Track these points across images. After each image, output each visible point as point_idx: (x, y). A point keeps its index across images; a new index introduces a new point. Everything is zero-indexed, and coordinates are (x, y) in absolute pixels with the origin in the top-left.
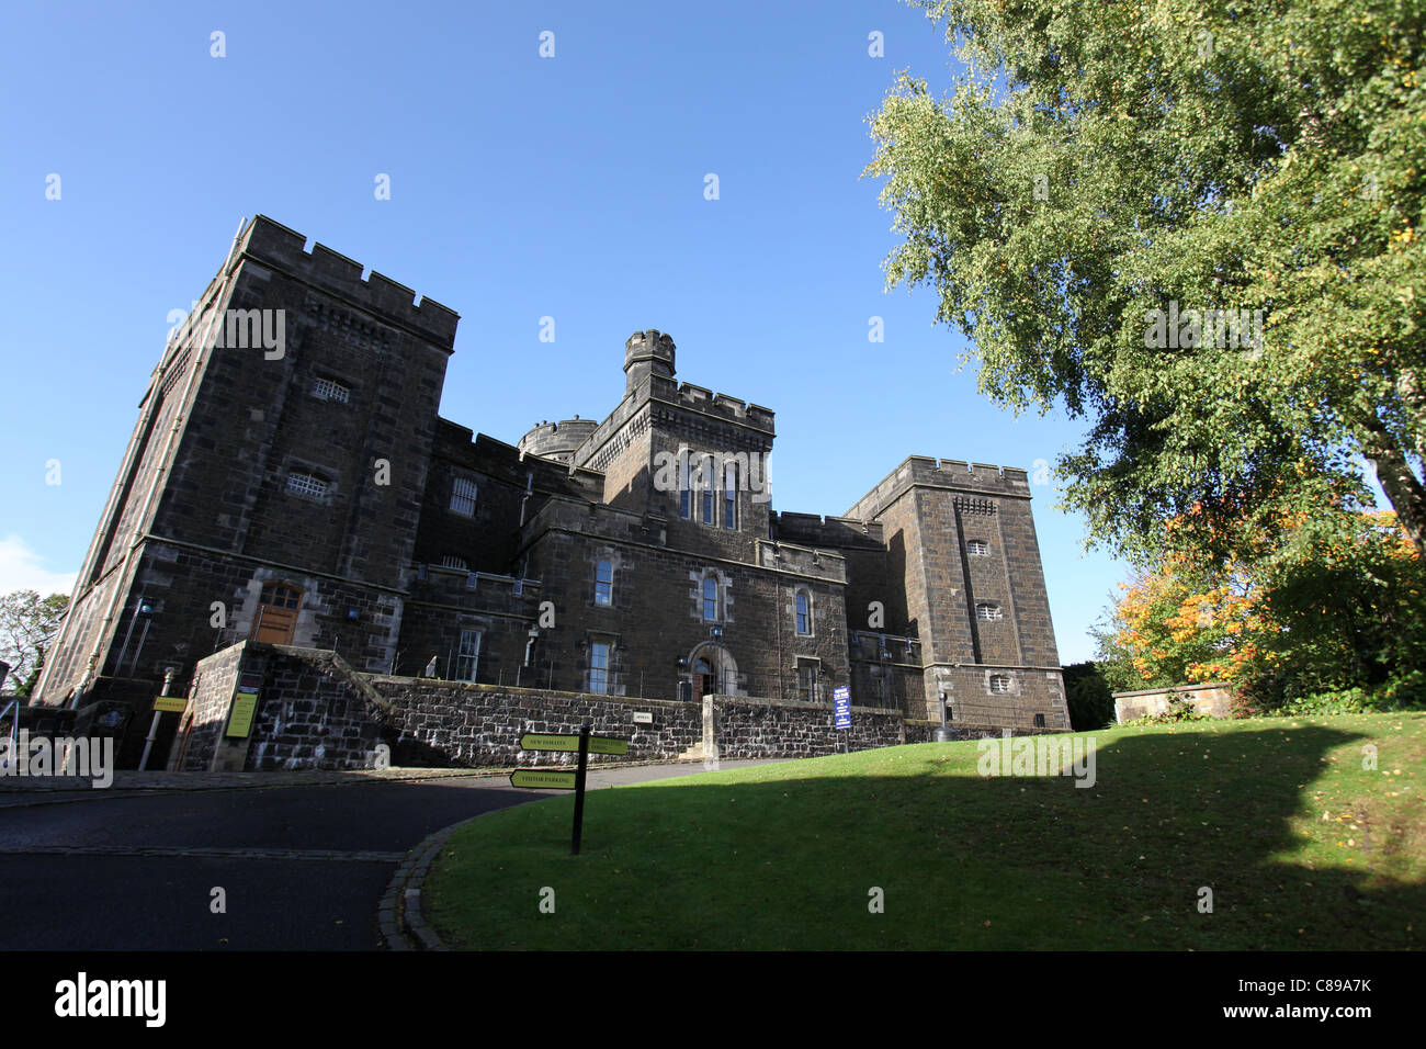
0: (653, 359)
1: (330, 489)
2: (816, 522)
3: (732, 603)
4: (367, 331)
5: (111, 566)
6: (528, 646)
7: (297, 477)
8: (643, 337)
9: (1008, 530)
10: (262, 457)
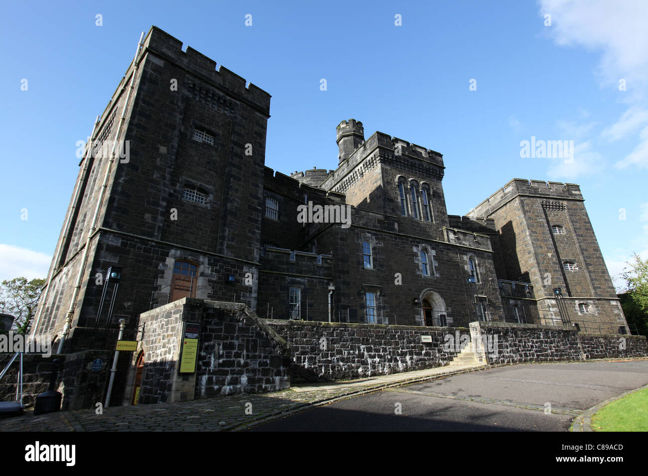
0: (354, 135)
1: (208, 199)
2: (458, 220)
3: (437, 265)
4: (222, 101)
5: (71, 256)
6: (329, 296)
7: (188, 191)
8: (347, 123)
9: (574, 218)
10: (168, 176)
